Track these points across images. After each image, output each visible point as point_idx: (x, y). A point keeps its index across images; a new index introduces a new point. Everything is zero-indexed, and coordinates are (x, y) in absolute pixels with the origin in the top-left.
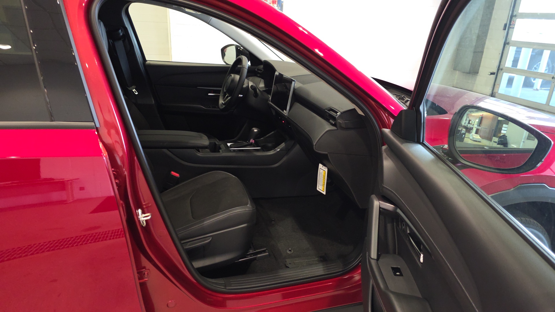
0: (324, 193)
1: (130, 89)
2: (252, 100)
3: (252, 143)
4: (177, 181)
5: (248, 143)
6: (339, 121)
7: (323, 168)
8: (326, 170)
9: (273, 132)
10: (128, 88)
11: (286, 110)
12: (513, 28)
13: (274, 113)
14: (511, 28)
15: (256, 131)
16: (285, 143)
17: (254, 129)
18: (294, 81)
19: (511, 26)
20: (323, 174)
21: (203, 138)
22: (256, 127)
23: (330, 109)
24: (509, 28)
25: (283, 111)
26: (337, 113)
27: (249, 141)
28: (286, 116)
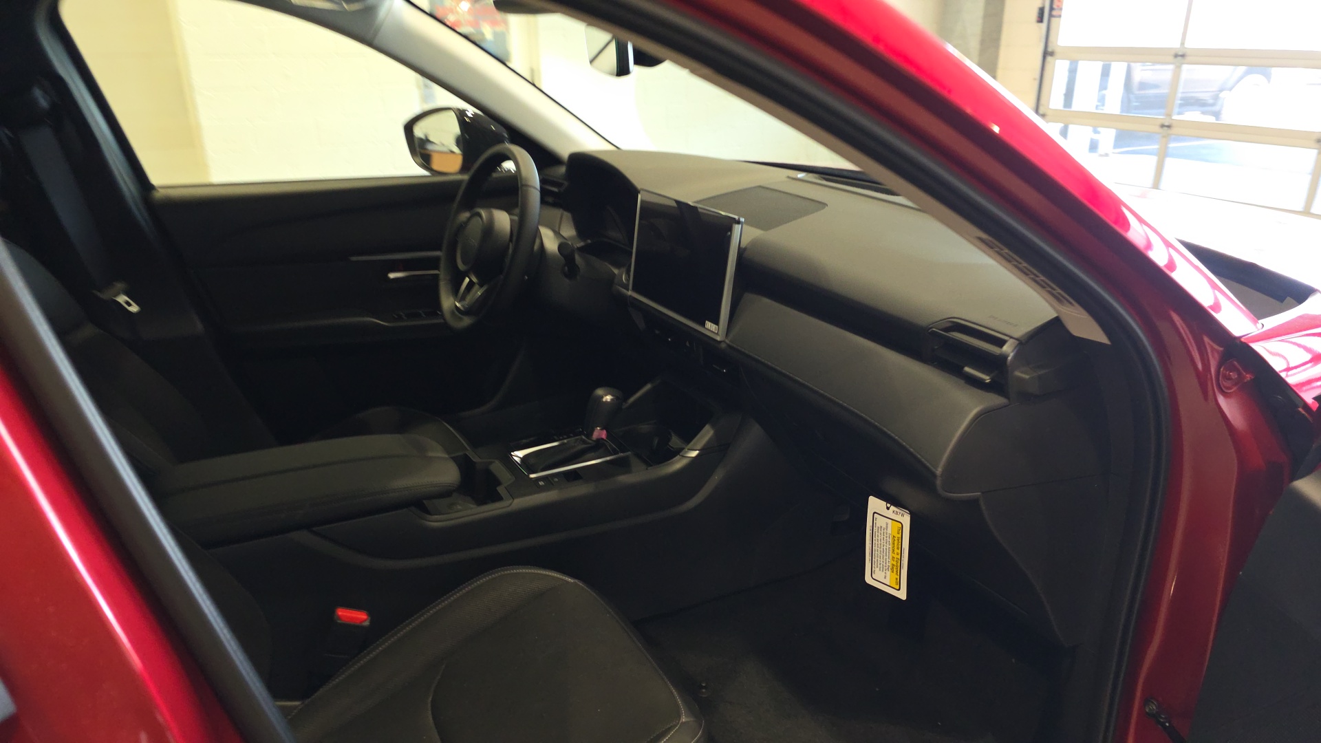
0: (902, 595)
1: (105, 296)
2: (561, 288)
3: (599, 440)
4: (361, 640)
5: (584, 442)
6: (1018, 373)
7: (890, 513)
8: (906, 519)
9: (648, 387)
10: (99, 294)
11: (716, 322)
12: (1060, 16)
13: (641, 324)
14: (1054, 16)
15: (608, 398)
16: (713, 426)
17: (599, 392)
18: (738, 222)
19: (1054, 13)
20: (889, 531)
21: (430, 454)
22: (608, 384)
23: (950, 324)
24: (1051, 16)
25: (703, 325)
26: (1001, 343)
27: (589, 435)
28: (720, 342)
